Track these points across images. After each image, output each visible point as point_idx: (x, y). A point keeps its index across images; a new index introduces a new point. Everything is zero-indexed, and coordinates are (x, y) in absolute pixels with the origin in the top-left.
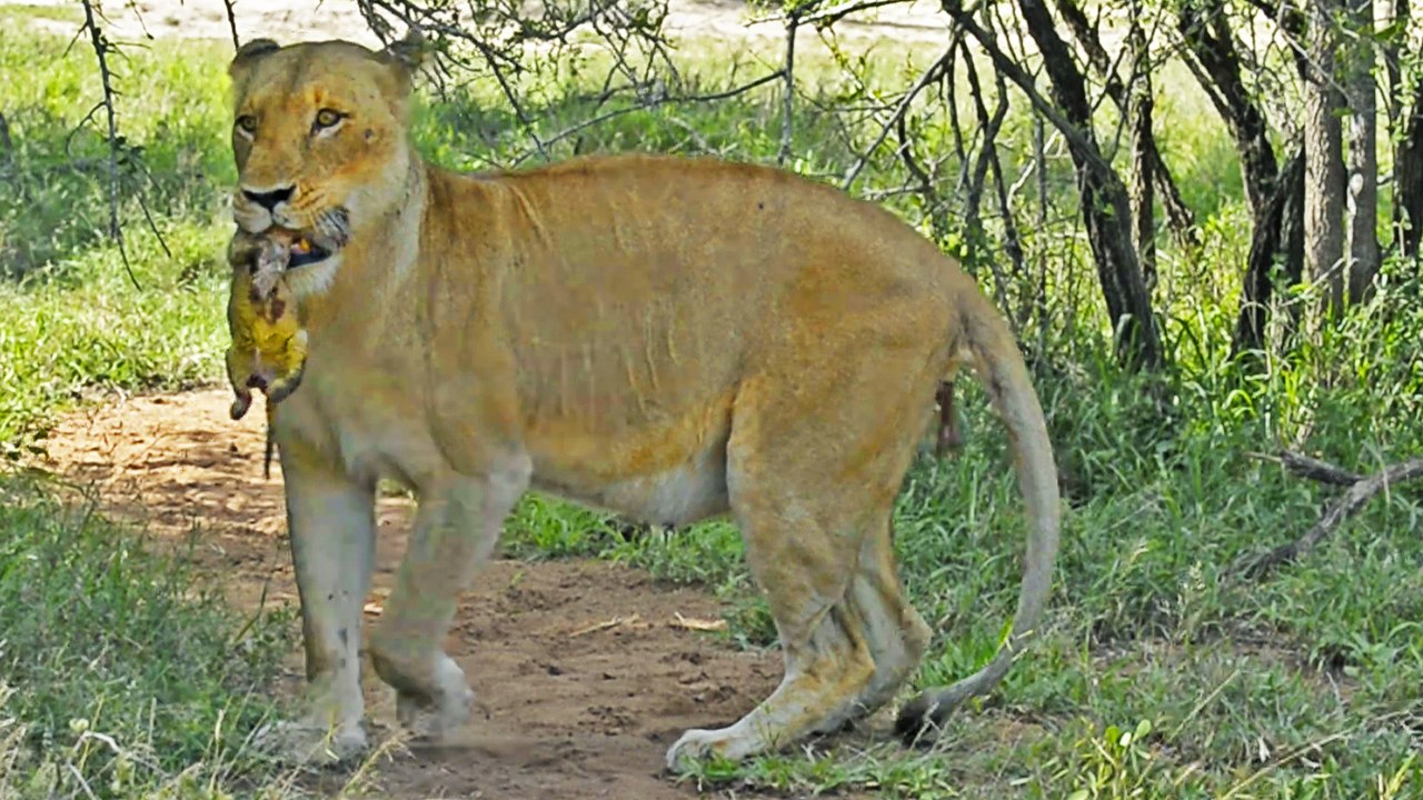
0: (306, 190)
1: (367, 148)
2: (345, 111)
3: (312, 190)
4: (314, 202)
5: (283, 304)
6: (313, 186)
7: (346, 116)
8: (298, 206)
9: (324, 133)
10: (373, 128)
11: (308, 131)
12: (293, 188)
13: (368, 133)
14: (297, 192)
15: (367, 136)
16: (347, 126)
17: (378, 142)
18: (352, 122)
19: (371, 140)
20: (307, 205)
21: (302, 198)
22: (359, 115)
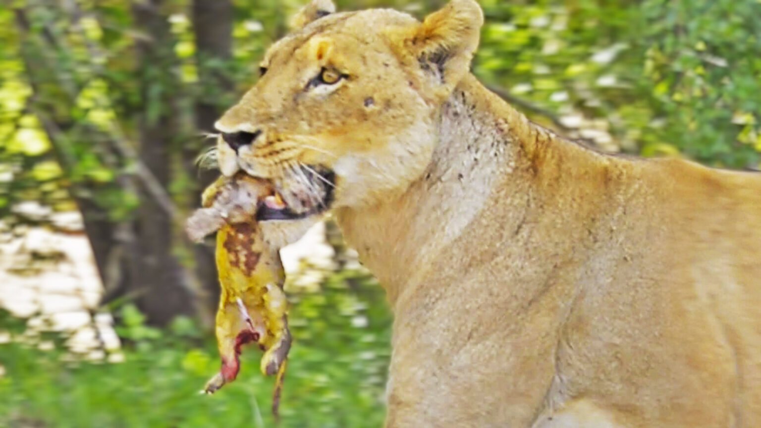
0: (272, 138)
1: (364, 117)
2: (346, 72)
3: (279, 140)
4: (277, 152)
5: (258, 255)
6: (282, 137)
7: (346, 76)
8: (260, 152)
9: (321, 90)
10: (376, 97)
11: (302, 85)
12: (259, 132)
13: (368, 101)
14: (262, 139)
15: (367, 105)
16: (345, 87)
17: (380, 113)
18: (351, 85)
19: (371, 108)
20: (271, 154)
21: (265, 147)
22: (363, 81)
